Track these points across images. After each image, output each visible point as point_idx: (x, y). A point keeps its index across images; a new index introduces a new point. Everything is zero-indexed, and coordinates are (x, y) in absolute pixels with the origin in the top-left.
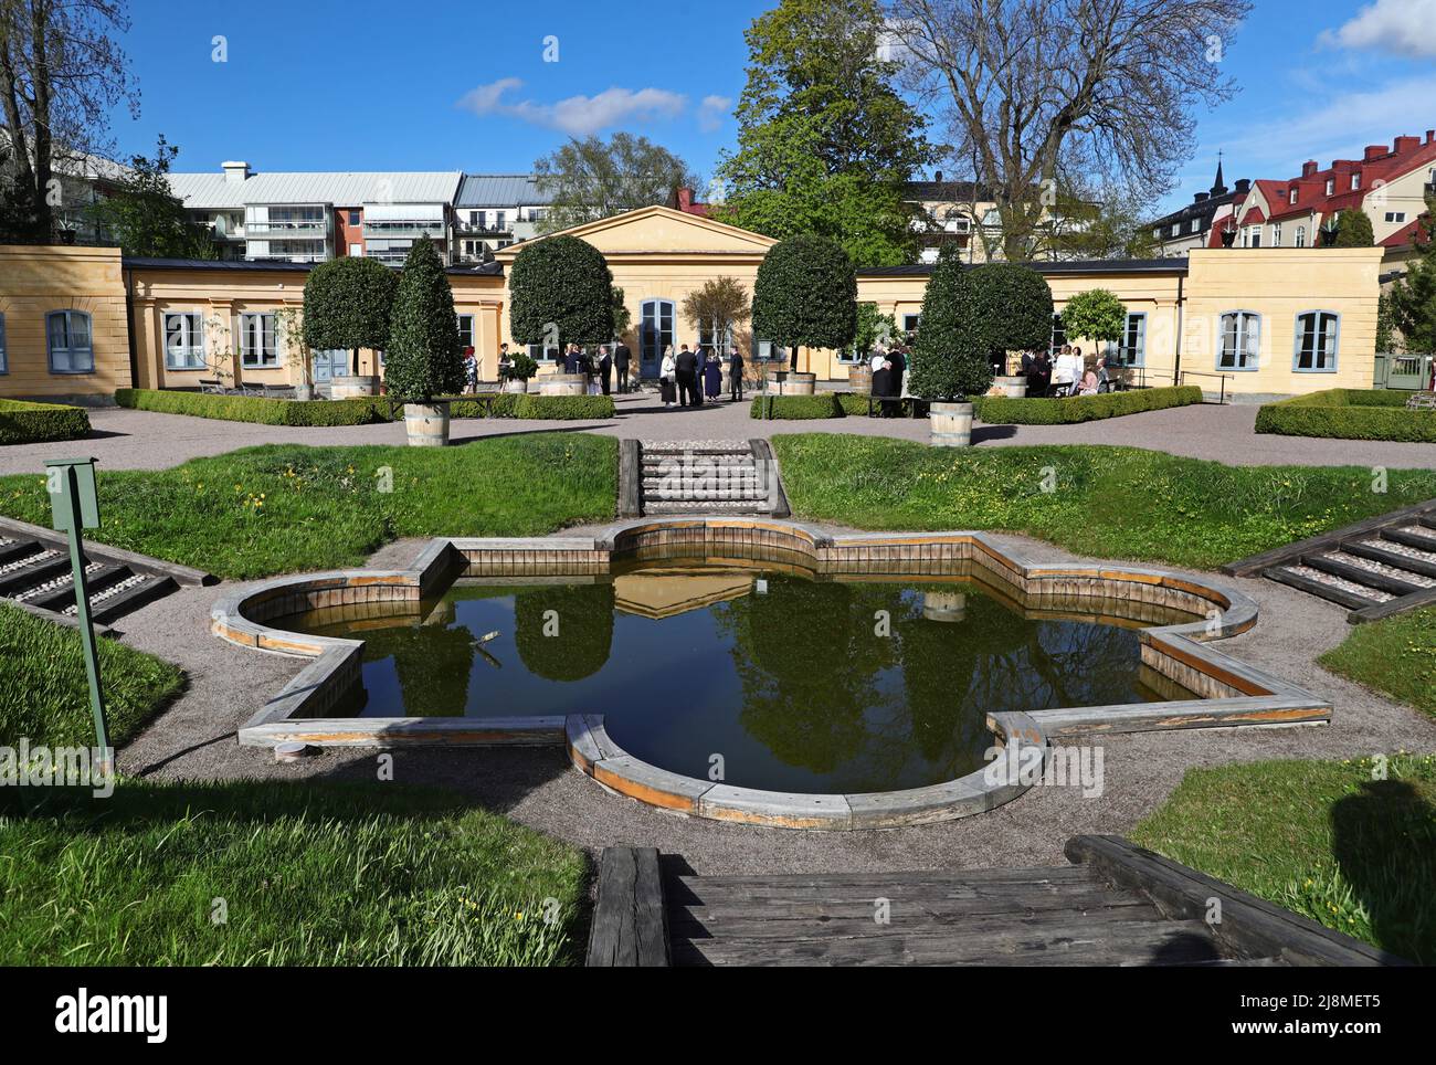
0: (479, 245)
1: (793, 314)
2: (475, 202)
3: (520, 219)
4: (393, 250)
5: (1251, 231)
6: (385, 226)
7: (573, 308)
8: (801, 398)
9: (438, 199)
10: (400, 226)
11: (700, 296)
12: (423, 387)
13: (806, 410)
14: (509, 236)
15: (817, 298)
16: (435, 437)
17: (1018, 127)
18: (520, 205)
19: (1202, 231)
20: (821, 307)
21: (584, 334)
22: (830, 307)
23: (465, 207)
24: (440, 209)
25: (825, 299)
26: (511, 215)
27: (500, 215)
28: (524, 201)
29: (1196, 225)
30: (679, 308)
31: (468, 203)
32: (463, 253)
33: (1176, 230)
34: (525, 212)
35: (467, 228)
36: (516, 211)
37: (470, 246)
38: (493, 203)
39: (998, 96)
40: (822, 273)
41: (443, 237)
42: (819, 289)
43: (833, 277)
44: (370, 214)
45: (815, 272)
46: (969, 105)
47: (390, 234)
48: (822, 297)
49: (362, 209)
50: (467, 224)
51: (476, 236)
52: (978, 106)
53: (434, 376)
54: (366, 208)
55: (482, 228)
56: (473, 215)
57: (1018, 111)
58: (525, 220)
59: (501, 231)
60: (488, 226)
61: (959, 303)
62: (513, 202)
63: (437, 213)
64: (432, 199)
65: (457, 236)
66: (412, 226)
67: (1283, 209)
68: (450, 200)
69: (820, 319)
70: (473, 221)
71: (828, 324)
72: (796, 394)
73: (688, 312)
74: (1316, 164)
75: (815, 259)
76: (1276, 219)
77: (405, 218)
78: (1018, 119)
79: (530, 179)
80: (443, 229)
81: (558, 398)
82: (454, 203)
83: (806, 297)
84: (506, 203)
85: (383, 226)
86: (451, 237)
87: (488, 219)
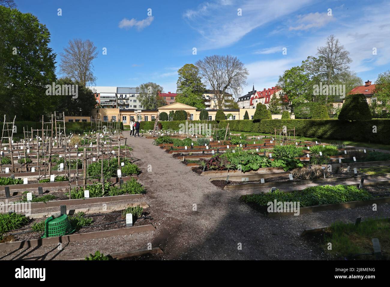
0: (122, 101)
2: (121, 93)
4: (106, 102)
5: (256, 100)
6: (104, 97)
9: (114, 92)
10: (107, 97)
14: (128, 99)
17: (219, 87)
18: (130, 94)
19: (249, 99)
26: (128, 96)
27: (126, 95)
28: (130, 93)
29: (248, 98)
31: (119, 93)
32: (119, 102)
33: (245, 99)
38: (124, 93)
39: (217, 83)
44: (101, 95)
46: (213, 85)
47: (105, 99)
49: (100, 94)
50: (119, 97)
51: (121, 99)
52: (214, 85)
54: (101, 94)
55: (122, 98)
57: (219, 85)
58: (131, 97)
59: (126, 98)
60: (123, 97)
63: (114, 95)
64: (112, 92)
65: (118, 99)
66: (109, 97)
67: (260, 96)
68: (116, 92)
70: (121, 96)
74: (266, 89)
76: (259, 98)
78: (219, 86)
79: (130, 88)
80: (115, 98)
84: (127, 93)
85: (103, 97)
86: (117, 99)
87: (123, 96)
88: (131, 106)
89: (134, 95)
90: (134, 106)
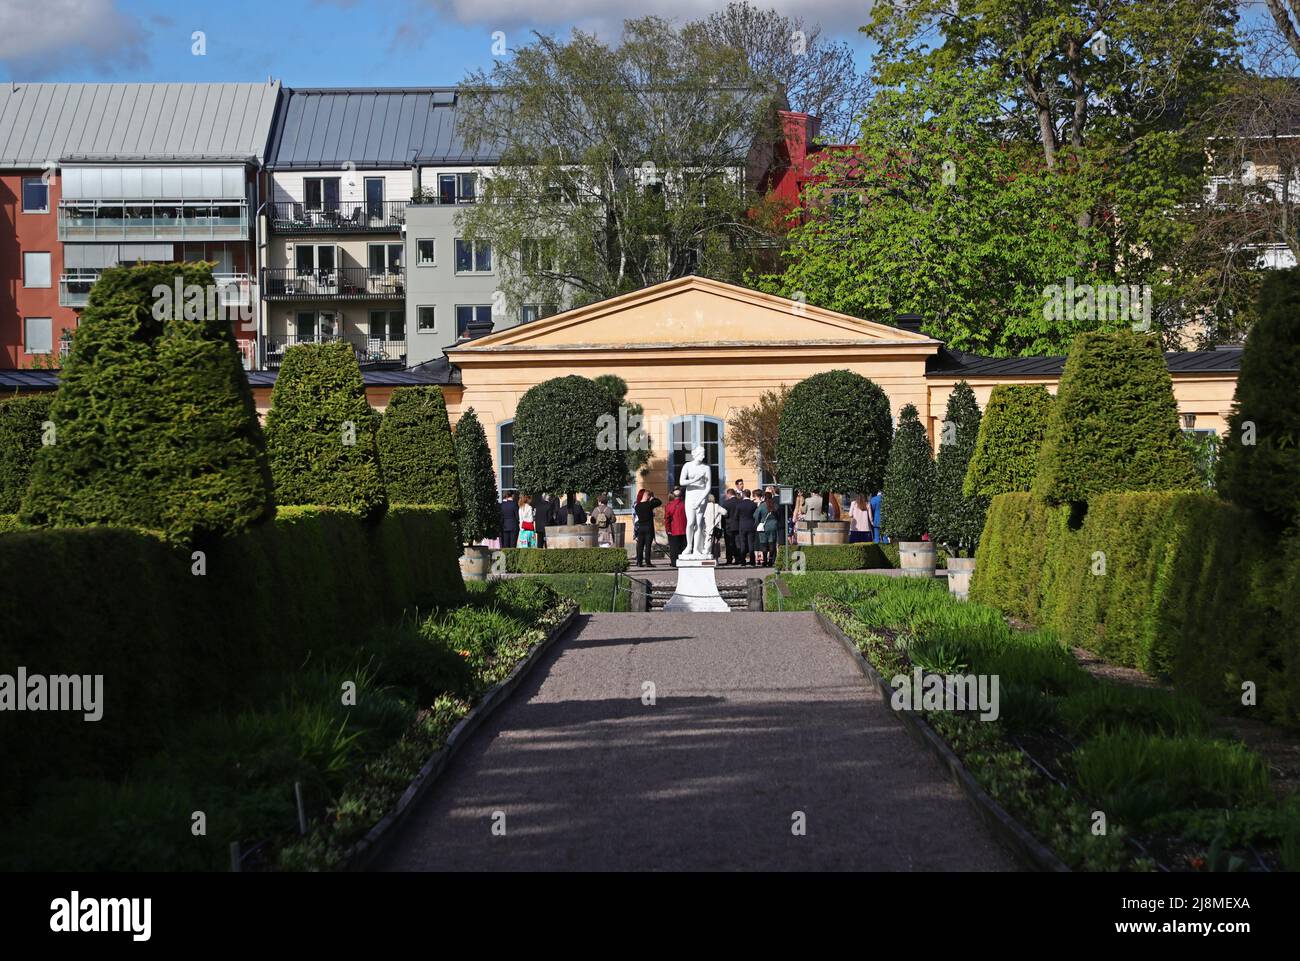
0: (326, 253)
1: (816, 458)
2: (315, 158)
3: (418, 199)
6: (112, 213)
7: (583, 456)
8: (830, 548)
9: (228, 152)
10: (146, 213)
11: (756, 414)
12: (471, 533)
13: (834, 561)
14: (394, 232)
15: (842, 441)
16: (476, 575)
18: (417, 164)
20: (846, 451)
21: (594, 482)
22: (858, 451)
23: (292, 168)
24: (238, 174)
25: (850, 442)
26: (398, 186)
27: (374, 187)
28: (426, 155)
30: (726, 430)
31: (300, 157)
32: (289, 272)
34: (431, 179)
35: (297, 216)
36: (408, 177)
37: (304, 256)
38: (358, 157)
40: (847, 415)
41: (245, 238)
42: (843, 432)
43: (858, 419)
45: (839, 414)
47: (122, 231)
48: (847, 440)
49: (56, 173)
50: (297, 205)
51: (319, 233)
53: (480, 524)
54: (65, 172)
55: (331, 214)
56: (311, 186)
58: (431, 200)
59: (375, 223)
60: (346, 211)
61: (916, 457)
62: (401, 157)
63: (231, 183)
64: (214, 152)
65: (276, 235)
66: (172, 212)
68: (259, 151)
69: (846, 463)
70: (312, 200)
71: (855, 468)
72: (826, 544)
73: (737, 439)
75: (839, 400)
77: (157, 195)
79: (439, 98)
80: (244, 220)
81: (568, 551)
82: (267, 157)
83: (830, 439)
84: (386, 157)
85: (105, 213)
86: (263, 237)
87: (345, 194)
88: (427, 317)
89: (469, 179)
90: (463, 313)
